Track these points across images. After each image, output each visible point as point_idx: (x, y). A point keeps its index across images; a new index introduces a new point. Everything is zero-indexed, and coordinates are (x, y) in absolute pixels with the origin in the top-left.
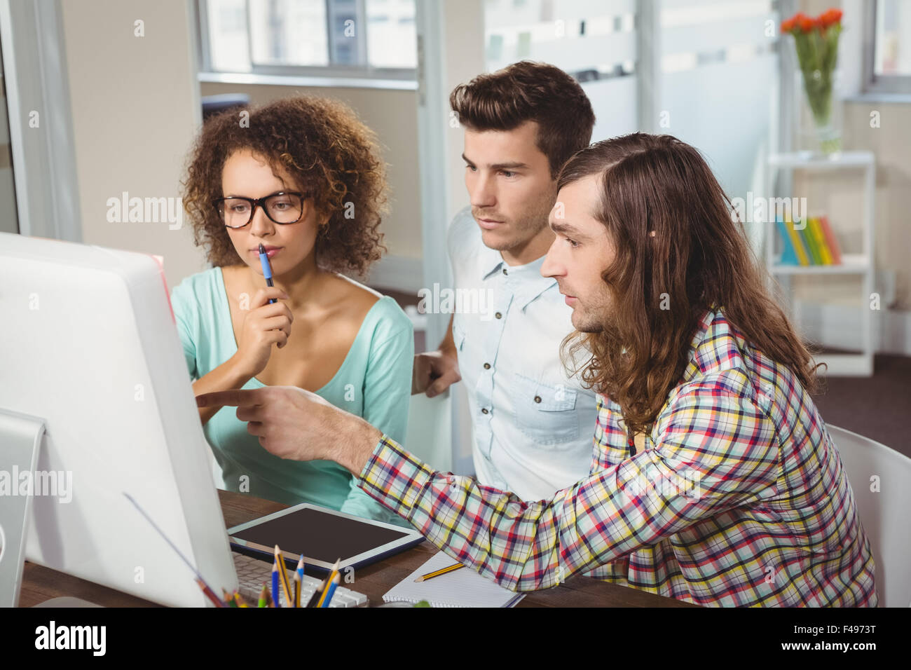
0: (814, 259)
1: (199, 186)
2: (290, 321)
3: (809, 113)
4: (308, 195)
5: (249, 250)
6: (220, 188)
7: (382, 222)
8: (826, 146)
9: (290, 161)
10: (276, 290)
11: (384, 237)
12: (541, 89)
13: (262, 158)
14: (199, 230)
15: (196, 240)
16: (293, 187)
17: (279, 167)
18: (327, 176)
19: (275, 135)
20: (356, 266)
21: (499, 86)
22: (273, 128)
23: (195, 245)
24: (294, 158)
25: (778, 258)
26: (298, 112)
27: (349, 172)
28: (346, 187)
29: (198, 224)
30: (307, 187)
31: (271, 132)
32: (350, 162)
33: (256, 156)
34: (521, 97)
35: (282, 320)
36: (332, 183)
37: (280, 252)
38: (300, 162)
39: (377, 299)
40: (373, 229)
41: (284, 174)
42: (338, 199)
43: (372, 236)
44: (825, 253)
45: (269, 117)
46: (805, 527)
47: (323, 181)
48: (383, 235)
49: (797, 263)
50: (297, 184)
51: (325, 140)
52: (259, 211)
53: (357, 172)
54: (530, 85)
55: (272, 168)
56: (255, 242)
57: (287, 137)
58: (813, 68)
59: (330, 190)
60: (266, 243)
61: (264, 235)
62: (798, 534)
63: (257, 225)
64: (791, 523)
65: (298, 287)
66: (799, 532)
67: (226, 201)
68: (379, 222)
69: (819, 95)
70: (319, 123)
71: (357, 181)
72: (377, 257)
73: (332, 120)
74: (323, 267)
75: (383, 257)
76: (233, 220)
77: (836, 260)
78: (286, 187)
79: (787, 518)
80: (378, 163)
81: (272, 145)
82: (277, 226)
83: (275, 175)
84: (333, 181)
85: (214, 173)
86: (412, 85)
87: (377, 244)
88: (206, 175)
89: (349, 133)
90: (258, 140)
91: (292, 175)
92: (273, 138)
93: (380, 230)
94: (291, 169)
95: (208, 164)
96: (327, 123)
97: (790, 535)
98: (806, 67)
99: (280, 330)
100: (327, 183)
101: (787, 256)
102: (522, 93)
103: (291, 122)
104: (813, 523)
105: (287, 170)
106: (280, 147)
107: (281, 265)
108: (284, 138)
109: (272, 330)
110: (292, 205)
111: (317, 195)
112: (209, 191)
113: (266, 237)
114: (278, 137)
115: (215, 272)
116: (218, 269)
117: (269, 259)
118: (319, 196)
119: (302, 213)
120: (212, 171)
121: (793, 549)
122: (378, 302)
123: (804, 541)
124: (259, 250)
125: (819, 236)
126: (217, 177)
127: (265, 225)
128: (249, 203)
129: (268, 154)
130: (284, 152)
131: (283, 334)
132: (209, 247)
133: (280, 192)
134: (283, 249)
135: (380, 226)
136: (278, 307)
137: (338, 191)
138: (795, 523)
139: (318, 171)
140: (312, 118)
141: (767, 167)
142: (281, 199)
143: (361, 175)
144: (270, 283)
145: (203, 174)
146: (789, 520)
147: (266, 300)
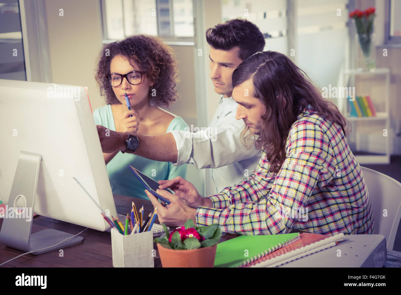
0: (364, 114)
1: (101, 71)
2: (138, 124)
3: (361, 52)
4: (144, 73)
5: (121, 96)
6: (110, 71)
7: (176, 85)
8: (369, 65)
9: (136, 58)
10: (132, 112)
11: (177, 92)
12: (242, 34)
13: (125, 58)
14: (102, 89)
15: (101, 94)
16: (138, 69)
17: (132, 61)
18: (151, 64)
19: (130, 48)
20: (166, 104)
21: (225, 31)
22: (130, 45)
23: (100, 96)
24: (138, 57)
25: (349, 114)
26: (140, 39)
27: (161, 63)
28: (159, 70)
29: (102, 87)
30: (144, 70)
31: (129, 47)
32: (161, 60)
33: (123, 57)
34: (234, 36)
35: (135, 124)
36: (153, 67)
37: (133, 96)
38: (140, 58)
39: (174, 117)
40: (173, 88)
41: (134, 64)
42: (156, 74)
43: (172, 91)
44: (369, 111)
45: (128, 42)
46: (347, 193)
47: (150, 67)
48: (177, 91)
49: (357, 116)
50: (139, 68)
51: (151, 51)
52: (125, 79)
53: (164, 64)
54: (238, 31)
55: (129, 61)
56: (123, 92)
57: (135, 49)
58: (363, 33)
59: (153, 70)
60: (128, 92)
61: (127, 89)
62: (344, 197)
63: (124, 85)
64: (342, 192)
65: (142, 111)
66: (345, 196)
67: (112, 76)
68: (175, 86)
69: (365, 44)
70: (148, 44)
71: (164, 67)
72: (174, 100)
73: (154, 42)
74: (152, 105)
75: (177, 100)
76: (115, 83)
77: (374, 114)
78: (135, 69)
79: (340, 189)
80: (174, 61)
81: (129, 52)
82: (132, 86)
83: (130, 64)
84: (154, 67)
85: (107, 65)
86: (192, 44)
87: (174, 95)
88: (104, 66)
89: (161, 48)
90: (124, 50)
91: (137, 64)
92: (130, 49)
93: (175, 89)
94: (137, 62)
95: (105, 61)
96: (152, 44)
97: (341, 197)
98: (360, 32)
99: (134, 127)
100: (152, 68)
101: (353, 113)
102: (234, 35)
103: (137, 43)
104: (350, 192)
105: (135, 62)
106: (132, 53)
107: (134, 102)
108: (134, 49)
109: (130, 127)
110: (138, 77)
111: (148, 73)
112: (106, 73)
113: (127, 90)
114: (131, 49)
115: (108, 107)
116: (109, 105)
117: (129, 99)
118: (149, 73)
119: (142, 80)
120: (106, 64)
121: (343, 204)
122: (174, 119)
123: (347, 200)
124: (125, 95)
125: (366, 104)
126: (108, 67)
127: (127, 85)
128: (120, 76)
129: (128, 56)
130: (134, 55)
131: (135, 129)
132: (106, 97)
133: (133, 71)
134: (134, 95)
135: (175, 87)
136: (133, 118)
137: (156, 71)
138: (343, 192)
139: (147, 62)
140: (146, 41)
141: (344, 75)
142: (134, 74)
143: (166, 65)
144: (130, 108)
145: (103, 66)
146: (341, 190)
147: (128, 116)
